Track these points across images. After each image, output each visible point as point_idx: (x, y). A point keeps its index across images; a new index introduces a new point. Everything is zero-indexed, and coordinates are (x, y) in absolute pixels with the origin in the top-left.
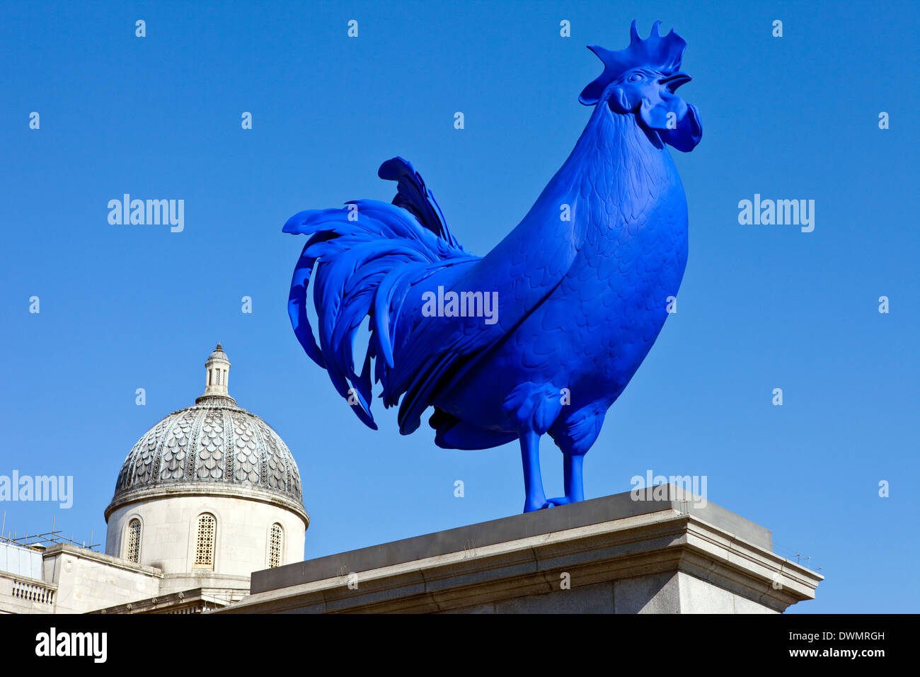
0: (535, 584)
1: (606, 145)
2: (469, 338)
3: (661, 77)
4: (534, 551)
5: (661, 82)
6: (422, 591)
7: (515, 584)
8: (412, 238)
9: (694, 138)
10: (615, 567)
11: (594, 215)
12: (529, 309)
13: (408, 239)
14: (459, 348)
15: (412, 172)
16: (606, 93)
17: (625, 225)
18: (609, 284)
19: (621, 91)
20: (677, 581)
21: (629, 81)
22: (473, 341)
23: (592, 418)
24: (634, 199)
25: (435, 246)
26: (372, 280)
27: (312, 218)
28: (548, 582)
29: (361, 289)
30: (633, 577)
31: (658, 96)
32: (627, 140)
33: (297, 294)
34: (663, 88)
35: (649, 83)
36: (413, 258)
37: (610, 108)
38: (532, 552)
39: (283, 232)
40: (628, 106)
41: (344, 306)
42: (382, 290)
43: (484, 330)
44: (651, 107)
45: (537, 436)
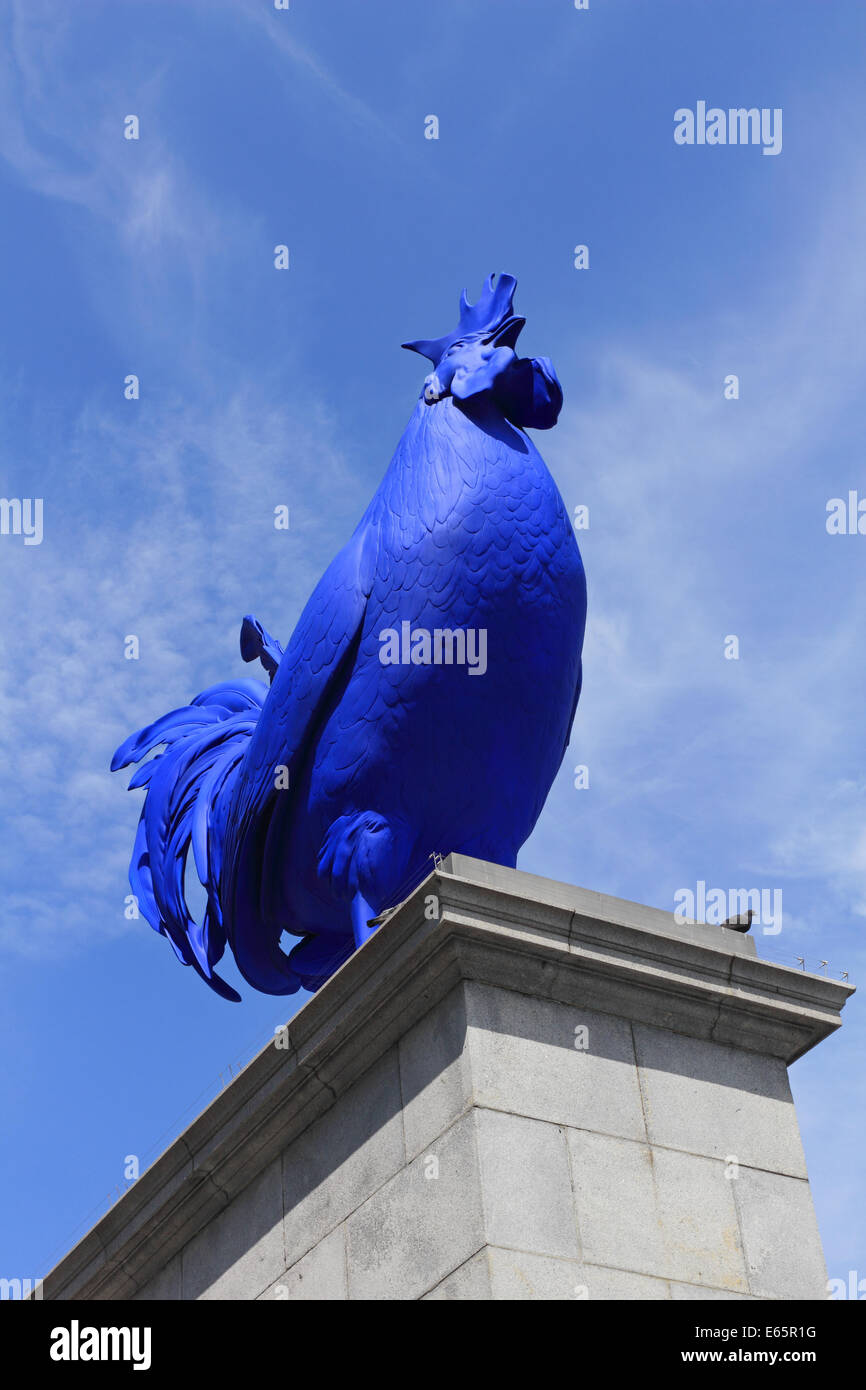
0: (314, 1096)
3: (486, 336)
5: (485, 342)
6: (190, 1172)
7: (292, 1109)
8: (250, 709)
10: (389, 1014)
11: (384, 539)
13: (246, 712)
17: (429, 536)
24: (439, 497)
27: (143, 736)
28: (326, 1085)
29: (187, 801)
30: (419, 1021)
31: (479, 359)
34: (488, 347)
35: (469, 349)
39: (112, 771)
41: (171, 834)
44: (467, 376)
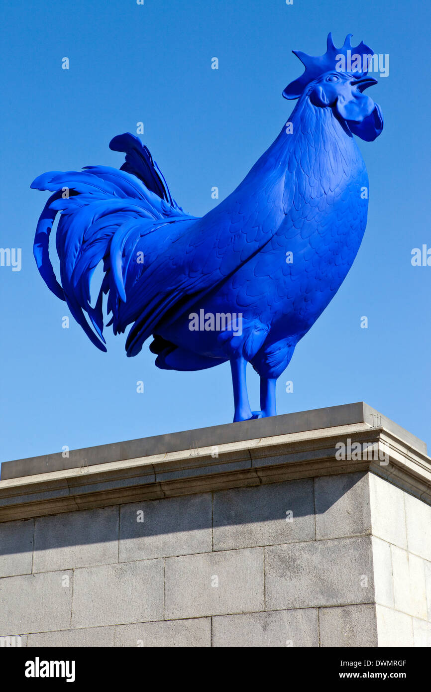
0: (248, 479)
1: (309, 131)
2: (193, 280)
3: (353, 80)
4: (250, 452)
5: (353, 84)
6: (152, 481)
7: (231, 478)
8: (140, 199)
9: (377, 131)
10: (316, 466)
11: (299, 186)
12: (244, 259)
13: (137, 200)
14: (183, 289)
15: (141, 145)
16: (308, 89)
17: (324, 196)
18: (310, 243)
19: (321, 89)
20: (368, 479)
21: (326, 80)
22: (197, 283)
23: (285, 350)
24: (332, 175)
25: (160, 207)
26: (108, 231)
27: (57, 178)
28: (259, 477)
29: (98, 237)
30: (331, 475)
31: (351, 94)
32: (326, 128)
33: (41, 240)
34: (355, 88)
35: (344, 83)
36: (142, 215)
37: (311, 101)
38: (248, 452)
39: (31, 188)
40: (326, 101)
41: (83, 250)
42: (116, 240)
43: (205, 275)
44: (345, 103)
45: (246, 361)
